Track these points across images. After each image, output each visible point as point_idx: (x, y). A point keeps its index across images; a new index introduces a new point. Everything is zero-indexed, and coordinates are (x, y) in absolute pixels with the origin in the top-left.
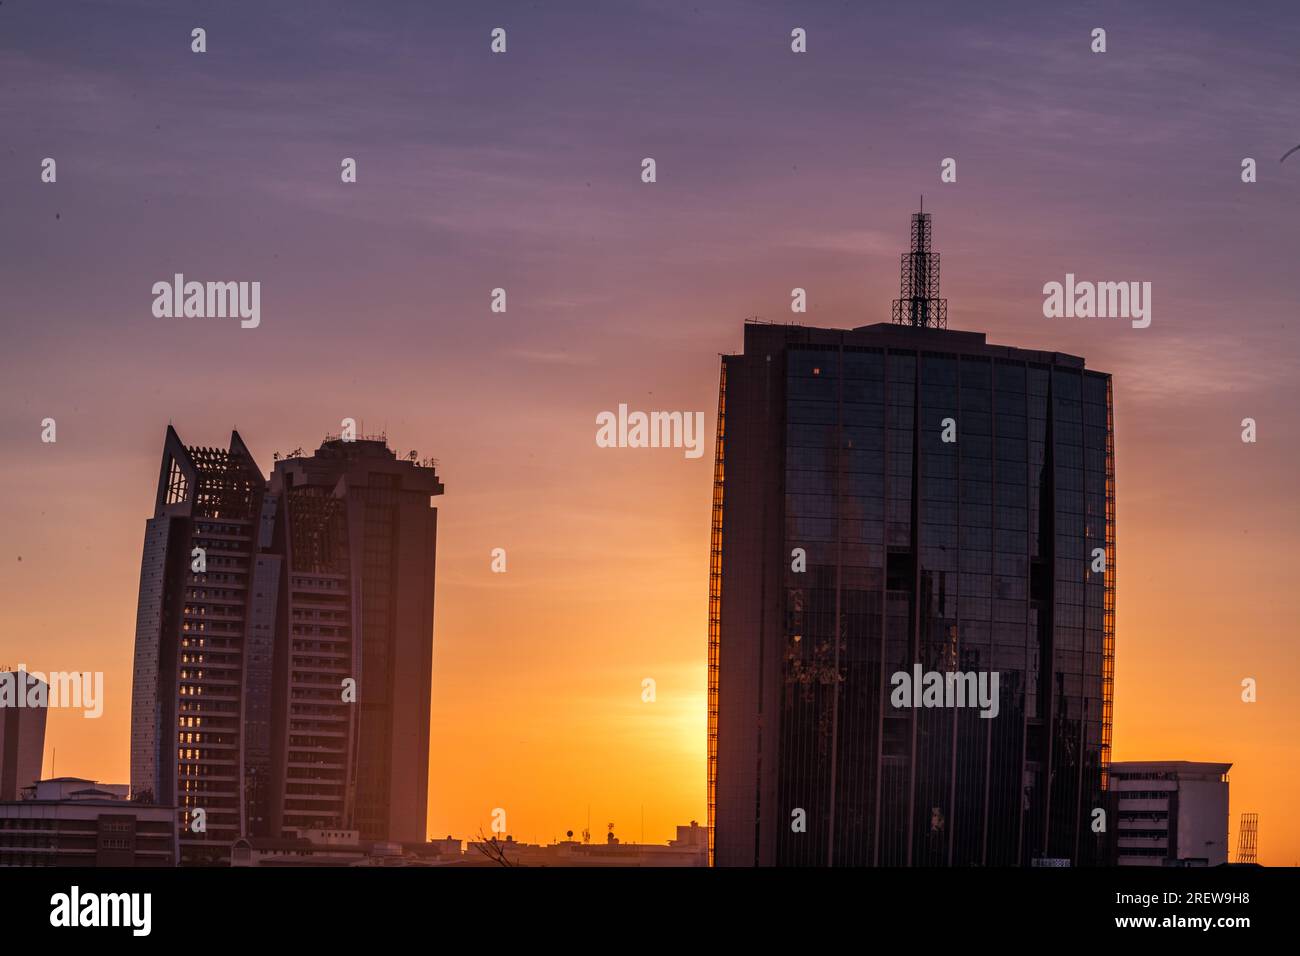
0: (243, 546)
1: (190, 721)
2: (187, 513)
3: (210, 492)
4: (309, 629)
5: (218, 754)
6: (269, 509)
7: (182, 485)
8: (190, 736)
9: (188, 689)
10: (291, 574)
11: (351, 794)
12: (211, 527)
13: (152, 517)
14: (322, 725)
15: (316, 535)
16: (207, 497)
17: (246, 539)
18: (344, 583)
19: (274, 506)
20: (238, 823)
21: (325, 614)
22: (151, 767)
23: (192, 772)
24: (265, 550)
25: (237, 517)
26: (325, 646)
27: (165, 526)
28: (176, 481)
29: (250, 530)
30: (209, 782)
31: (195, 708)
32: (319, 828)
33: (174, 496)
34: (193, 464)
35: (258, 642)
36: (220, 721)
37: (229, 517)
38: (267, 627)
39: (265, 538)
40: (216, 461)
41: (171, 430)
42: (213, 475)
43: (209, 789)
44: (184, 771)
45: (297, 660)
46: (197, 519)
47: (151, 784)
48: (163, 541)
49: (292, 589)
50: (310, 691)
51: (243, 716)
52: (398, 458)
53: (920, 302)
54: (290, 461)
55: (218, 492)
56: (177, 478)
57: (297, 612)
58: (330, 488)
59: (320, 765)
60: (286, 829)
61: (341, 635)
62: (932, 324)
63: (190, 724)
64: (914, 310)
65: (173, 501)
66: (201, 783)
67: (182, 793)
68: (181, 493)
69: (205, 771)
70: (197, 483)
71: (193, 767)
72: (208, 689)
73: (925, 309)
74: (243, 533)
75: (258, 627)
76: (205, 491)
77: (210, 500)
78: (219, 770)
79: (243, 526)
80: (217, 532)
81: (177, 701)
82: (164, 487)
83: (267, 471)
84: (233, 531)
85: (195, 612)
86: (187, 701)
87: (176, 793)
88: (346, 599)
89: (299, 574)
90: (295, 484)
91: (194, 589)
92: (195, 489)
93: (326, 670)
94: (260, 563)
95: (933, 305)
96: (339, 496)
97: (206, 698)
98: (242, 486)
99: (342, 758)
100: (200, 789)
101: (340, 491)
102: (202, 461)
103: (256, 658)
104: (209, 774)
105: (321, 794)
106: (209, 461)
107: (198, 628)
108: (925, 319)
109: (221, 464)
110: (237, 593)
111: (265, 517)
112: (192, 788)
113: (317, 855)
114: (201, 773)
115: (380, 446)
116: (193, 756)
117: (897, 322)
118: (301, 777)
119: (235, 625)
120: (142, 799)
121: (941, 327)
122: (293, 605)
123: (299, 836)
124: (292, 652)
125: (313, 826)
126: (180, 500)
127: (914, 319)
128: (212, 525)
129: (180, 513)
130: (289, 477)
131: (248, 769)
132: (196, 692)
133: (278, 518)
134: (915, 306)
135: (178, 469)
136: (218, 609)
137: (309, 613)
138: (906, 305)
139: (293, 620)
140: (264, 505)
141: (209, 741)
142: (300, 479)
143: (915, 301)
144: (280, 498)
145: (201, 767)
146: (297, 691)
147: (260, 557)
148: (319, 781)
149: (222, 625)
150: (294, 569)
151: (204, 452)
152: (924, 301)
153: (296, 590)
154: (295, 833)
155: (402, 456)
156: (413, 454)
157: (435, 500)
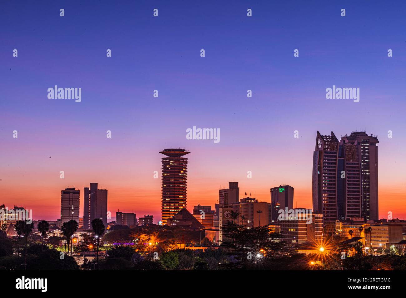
0: (334, 156)
2: (322, 150)
5: (332, 202)
6: (340, 148)
7: (321, 144)
8: (325, 198)
9: (324, 188)
10: (346, 162)
11: (361, 209)
13: (315, 151)
14: (354, 195)
15: (351, 153)
18: (358, 164)
21: (354, 171)
22: (317, 205)
23: (326, 206)
24: (340, 157)
27: (318, 153)
29: (336, 153)
30: (330, 208)
31: (326, 192)
32: (355, 217)
34: (323, 139)
36: (332, 195)
37: (332, 150)
39: (340, 154)
41: (318, 132)
42: (328, 141)
43: (330, 210)
44: (324, 206)
46: (324, 151)
47: (317, 209)
48: (318, 156)
49: (346, 165)
50: (351, 187)
51: (337, 193)
54: (344, 137)
55: (329, 145)
56: (320, 142)
58: (354, 143)
59: (354, 203)
60: (347, 218)
63: (325, 195)
65: (319, 147)
67: (324, 210)
69: (329, 205)
70: (324, 143)
72: (329, 188)
74: (334, 154)
76: (326, 145)
77: (327, 147)
78: (332, 205)
79: (334, 152)
80: (329, 154)
81: (322, 191)
82: (317, 144)
83: (339, 140)
85: (325, 171)
86: (324, 191)
88: (358, 167)
89: (348, 162)
90: (346, 142)
91: (325, 166)
92: (324, 145)
94: (339, 160)
96: (356, 145)
97: (328, 190)
98: (334, 143)
99: (359, 202)
100: (328, 209)
101: (356, 143)
102: (325, 138)
103: (339, 181)
104: (330, 206)
105: (355, 210)
106: (327, 138)
107: (326, 175)
109: (329, 139)
110: (334, 167)
112: (326, 209)
115: (364, 133)
116: (326, 202)
118: (350, 206)
119: (334, 174)
122: (347, 169)
123: (350, 219)
125: (353, 217)
126: (321, 147)
128: (328, 152)
130: (344, 141)
131: (338, 205)
132: (326, 188)
133: (343, 150)
135: (320, 140)
136: (330, 170)
139: (347, 172)
141: (330, 199)
142: (347, 141)
144: (343, 145)
148: (354, 207)
151: (325, 136)
155: (369, 135)
156: (372, 134)
157: (377, 145)
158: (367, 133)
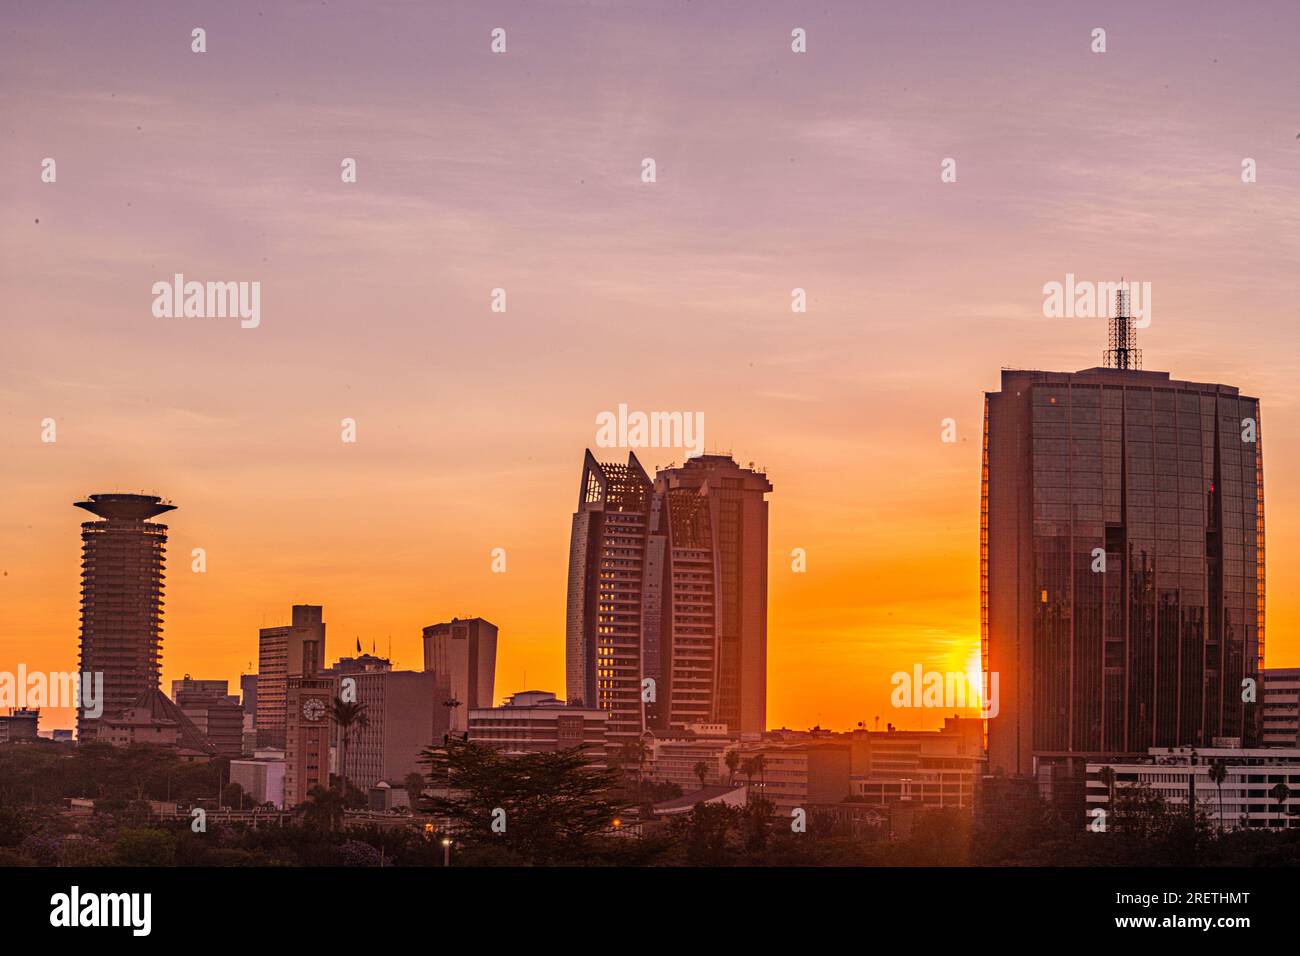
0: (639, 530)
1: (606, 650)
2: (601, 509)
3: (616, 494)
4: (685, 586)
5: (625, 673)
6: (656, 504)
7: (596, 490)
8: (606, 661)
9: (603, 629)
10: (672, 549)
11: (716, 697)
12: (617, 518)
13: (576, 511)
14: (696, 652)
15: (688, 522)
16: (614, 497)
17: (640, 525)
18: (709, 555)
19: (660, 502)
20: (641, 720)
21: (696, 576)
22: (581, 682)
23: (608, 685)
24: (655, 533)
25: (635, 510)
26: (697, 598)
27: (586, 518)
28: (592, 486)
29: (644, 519)
30: (620, 693)
31: (608, 642)
32: (699, 723)
33: (591, 497)
34: (604, 474)
35: (651, 596)
36: (626, 651)
37: (629, 511)
38: (657, 586)
39: (654, 526)
40: (619, 472)
41: (588, 450)
42: (618, 481)
43: (619, 698)
44: (602, 685)
45: (678, 608)
46: (608, 512)
47: (581, 695)
48: (585, 528)
49: (673, 559)
50: (687, 629)
51: (642, 647)
52: (741, 468)
53: (1122, 352)
54: (666, 472)
55: (621, 494)
56: (593, 484)
57: (677, 575)
58: (697, 490)
59: (694, 679)
60: (672, 724)
61: (707, 590)
62: (1131, 367)
63: (606, 652)
64: (1119, 357)
65: (591, 501)
66: (614, 693)
67: (602, 701)
68: (596, 494)
69: (617, 684)
70: (607, 488)
71: (608, 682)
72: (618, 629)
73: (1126, 357)
74: (639, 522)
75: (651, 585)
76: (612, 493)
77: (616, 499)
78: (626, 684)
79: (639, 517)
80: (622, 521)
81: (597, 638)
82: (584, 491)
83: (652, 477)
84: (632, 521)
85: (607, 576)
86: (602, 637)
87: (598, 701)
88: (710, 566)
89: (678, 549)
90: (671, 487)
91: (607, 560)
92: (606, 492)
93: (697, 614)
94: (651, 542)
95: (1131, 354)
96: (703, 495)
97: (616, 635)
98: (637, 489)
99: (709, 675)
100: (614, 697)
101: (704, 491)
102: (610, 472)
103: (651, 607)
104: (620, 686)
105: (696, 699)
106: (615, 472)
107: (610, 587)
108: (1126, 363)
109: (623, 474)
110: (636, 562)
111: (654, 510)
112: (608, 697)
113: (699, 741)
114: (614, 687)
115: (729, 459)
116: (609, 675)
117: (1107, 366)
118: (683, 688)
119: (635, 585)
120: (574, 703)
121: (1138, 369)
122: (674, 570)
123: (686, 728)
124: (674, 602)
125: (695, 722)
126: (595, 500)
127: (1119, 364)
128: (618, 517)
129: (596, 509)
130: (667, 482)
132: (609, 631)
133: (663, 510)
134: (1120, 355)
135: (594, 478)
136: (623, 573)
137: (685, 575)
138: (1113, 354)
139: (674, 580)
140: (653, 502)
141: (619, 665)
142: (675, 483)
143: (1119, 351)
144: (664, 497)
145: (614, 682)
146: (679, 630)
147: (651, 537)
148: (694, 691)
149: (626, 585)
150: (675, 545)
151: (611, 467)
152: (1125, 351)
153: (676, 560)
154: (683, 726)
155: (744, 466)
156: (751, 464)
157: (767, 496)
158: (735, 459)
